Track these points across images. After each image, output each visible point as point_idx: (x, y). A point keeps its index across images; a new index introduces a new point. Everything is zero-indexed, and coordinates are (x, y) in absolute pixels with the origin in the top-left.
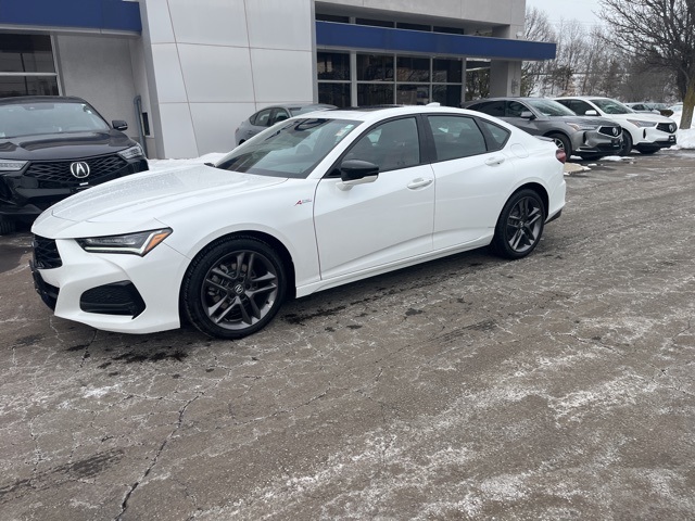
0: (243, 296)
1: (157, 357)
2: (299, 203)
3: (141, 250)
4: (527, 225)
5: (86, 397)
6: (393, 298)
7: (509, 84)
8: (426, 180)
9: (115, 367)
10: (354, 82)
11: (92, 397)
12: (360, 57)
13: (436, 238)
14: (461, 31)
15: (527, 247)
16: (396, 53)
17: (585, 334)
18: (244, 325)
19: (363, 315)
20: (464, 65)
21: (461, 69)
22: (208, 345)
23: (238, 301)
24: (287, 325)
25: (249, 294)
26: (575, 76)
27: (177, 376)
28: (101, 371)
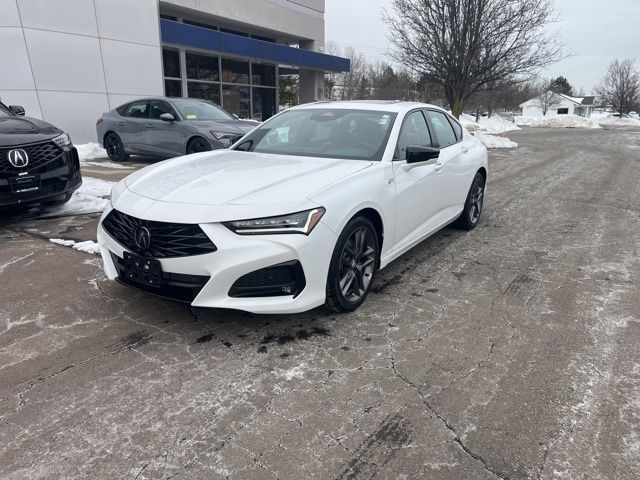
0: (355, 269)
1: (303, 335)
2: (389, 183)
3: (305, 230)
4: (476, 201)
5: (289, 379)
6: (426, 266)
7: (316, 90)
9: (274, 349)
10: (184, 80)
11: (294, 378)
12: (188, 56)
14: (273, 41)
15: (476, 219)
16: (220, 54)
17: (595, 277)
18: (355, 298)
19: (424, 281)
20: (277, 72)
21: (274, 75)
22: (334, 319)
24: (376, 296)
25: (359, 268)
26: (335, 87)
27: (345, 348)
28: (266, 355)
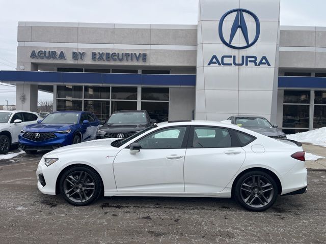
0: (81, 189)
2: (108, 156)
3: (48, 164)
4: (261, 192)
8: (178, 156)
10: (312, 104)
12: (317, 93)
13: (186, 186)
15: (261, 206)
19: (128, 212)
23: (78, 191)
25: (83, 189)
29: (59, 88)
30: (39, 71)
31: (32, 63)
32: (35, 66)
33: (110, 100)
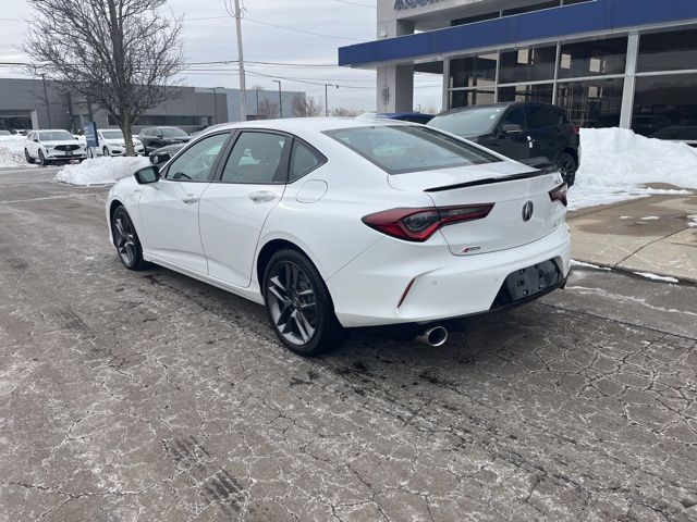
8: (193, 198)
13: (209, 263)
29: (454, 63)
30: (416, 32)
31: (399, 21)
32: (406, 25)
33: (554, 81)
